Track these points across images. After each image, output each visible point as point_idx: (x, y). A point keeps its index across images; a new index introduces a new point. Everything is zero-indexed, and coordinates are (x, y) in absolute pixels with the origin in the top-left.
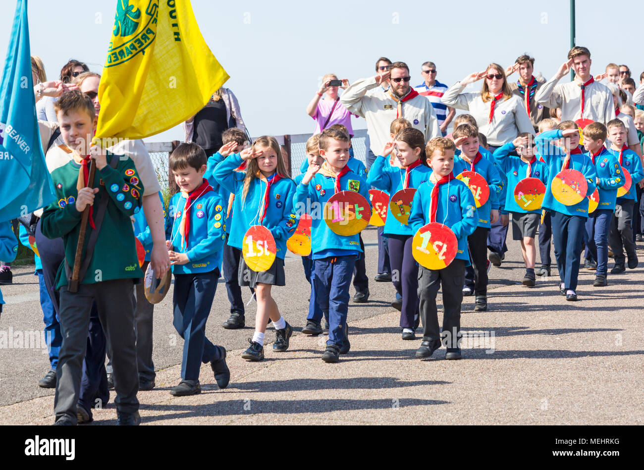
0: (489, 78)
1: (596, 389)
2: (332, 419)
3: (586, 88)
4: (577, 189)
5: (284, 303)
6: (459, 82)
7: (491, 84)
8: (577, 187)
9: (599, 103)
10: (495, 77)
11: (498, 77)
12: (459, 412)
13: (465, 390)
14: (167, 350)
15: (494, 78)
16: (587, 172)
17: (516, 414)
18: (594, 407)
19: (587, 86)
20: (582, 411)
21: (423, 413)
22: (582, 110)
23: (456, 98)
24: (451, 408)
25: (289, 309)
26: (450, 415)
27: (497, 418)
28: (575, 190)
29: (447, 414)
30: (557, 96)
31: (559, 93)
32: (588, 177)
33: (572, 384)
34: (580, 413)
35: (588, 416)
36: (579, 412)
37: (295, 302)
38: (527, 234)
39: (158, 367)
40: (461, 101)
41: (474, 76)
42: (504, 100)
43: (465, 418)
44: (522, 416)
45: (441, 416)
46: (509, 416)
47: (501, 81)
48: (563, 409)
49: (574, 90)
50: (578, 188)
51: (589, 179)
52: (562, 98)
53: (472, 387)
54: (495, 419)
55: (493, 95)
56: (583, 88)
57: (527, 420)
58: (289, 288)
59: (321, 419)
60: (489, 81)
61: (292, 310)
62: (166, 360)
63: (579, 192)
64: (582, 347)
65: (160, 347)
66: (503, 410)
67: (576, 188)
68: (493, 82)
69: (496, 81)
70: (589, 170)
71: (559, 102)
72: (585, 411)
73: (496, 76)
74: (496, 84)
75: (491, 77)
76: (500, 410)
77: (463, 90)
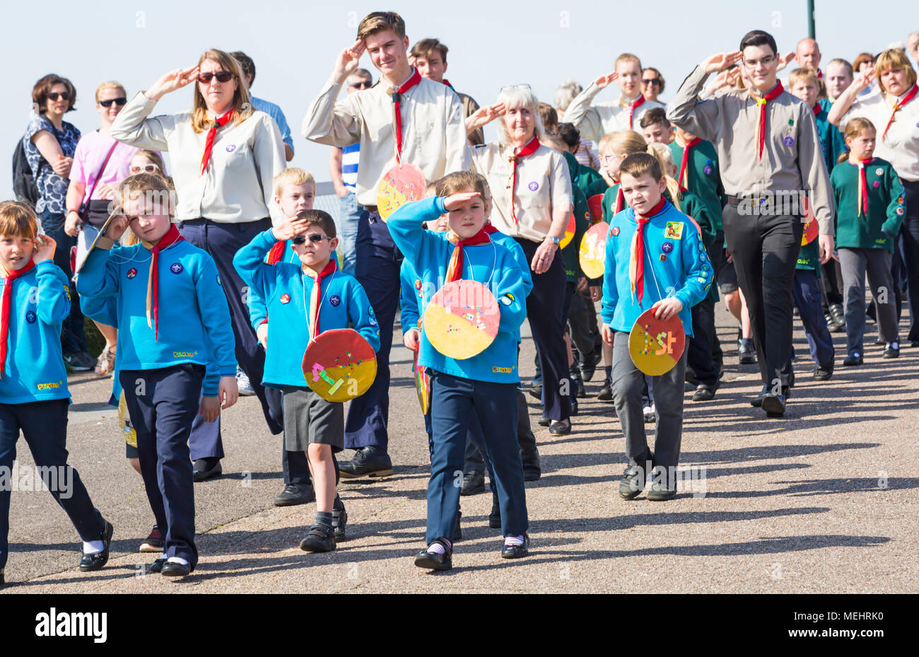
0: (203, 82)
1: (863, 530)
2: (473, 588)
3: (403, 99)
4: (478, 321)
5: (399, 420)
6: (144, 92)
7: (208, 93)
8: (478, 317)
9: (432, 124)
10: (214, 78)
11: (222, 77)
12: (659, 570)
13: (667, 537)
14: (228, 497)
15: (214, 81)
16: (503, 281)
17: (743, 570)
18: (860, 556)
19: (405, 94)
20: (842, 563)
21: (606, 574)
22: (400, 146)
23: (140, 125)
24: (647, 564)
25: (405, 429)
26: (646, 575)
27: (715, 577)
28: (473, 323)
29: (641, 574)
30: (348, 121)
31: (352, 114)
32: (504, 291)
33: (825, 524)
34: (839, 566)
35: (851, 570)
36: (838, 564)
37: (414, 418)
38: (316, 437)
39: (216, 522)
40: (151, 133)
41: (172, 78)
42: (233, 125)
43: (669, 578)
44: (752, 574)
45: (633, 576)
46: (732, 574)
47: (230, 87)
48: (813, 561)
49: (380, 103)
50: (481, 318)
51: (506, 295)
52: (359, 122)
53: (678, 533)
54: (712, 579)
55: (212, 115)
56: (398, 98)
57: (760, 578)
58: (405, 398)
59: (456, 588)
60: (203, 87)
61: (410, 430)
62: (226, 511)
63: (483, 326)
64: (839, 467)
65: (217, 493)
66: (724, 565)
67: (475, 319)
68: (212, 89)
69: (217, 87)
70: (506, 275)
71: (354, 131)
72: (846, 563)
73: (216, 75)
74: (219, 93)
75: (208, 77)
76: (719, 565)
77: (154, 109)
